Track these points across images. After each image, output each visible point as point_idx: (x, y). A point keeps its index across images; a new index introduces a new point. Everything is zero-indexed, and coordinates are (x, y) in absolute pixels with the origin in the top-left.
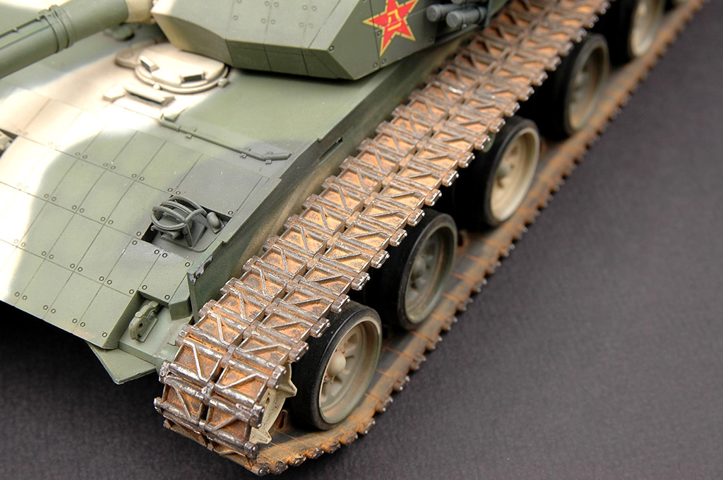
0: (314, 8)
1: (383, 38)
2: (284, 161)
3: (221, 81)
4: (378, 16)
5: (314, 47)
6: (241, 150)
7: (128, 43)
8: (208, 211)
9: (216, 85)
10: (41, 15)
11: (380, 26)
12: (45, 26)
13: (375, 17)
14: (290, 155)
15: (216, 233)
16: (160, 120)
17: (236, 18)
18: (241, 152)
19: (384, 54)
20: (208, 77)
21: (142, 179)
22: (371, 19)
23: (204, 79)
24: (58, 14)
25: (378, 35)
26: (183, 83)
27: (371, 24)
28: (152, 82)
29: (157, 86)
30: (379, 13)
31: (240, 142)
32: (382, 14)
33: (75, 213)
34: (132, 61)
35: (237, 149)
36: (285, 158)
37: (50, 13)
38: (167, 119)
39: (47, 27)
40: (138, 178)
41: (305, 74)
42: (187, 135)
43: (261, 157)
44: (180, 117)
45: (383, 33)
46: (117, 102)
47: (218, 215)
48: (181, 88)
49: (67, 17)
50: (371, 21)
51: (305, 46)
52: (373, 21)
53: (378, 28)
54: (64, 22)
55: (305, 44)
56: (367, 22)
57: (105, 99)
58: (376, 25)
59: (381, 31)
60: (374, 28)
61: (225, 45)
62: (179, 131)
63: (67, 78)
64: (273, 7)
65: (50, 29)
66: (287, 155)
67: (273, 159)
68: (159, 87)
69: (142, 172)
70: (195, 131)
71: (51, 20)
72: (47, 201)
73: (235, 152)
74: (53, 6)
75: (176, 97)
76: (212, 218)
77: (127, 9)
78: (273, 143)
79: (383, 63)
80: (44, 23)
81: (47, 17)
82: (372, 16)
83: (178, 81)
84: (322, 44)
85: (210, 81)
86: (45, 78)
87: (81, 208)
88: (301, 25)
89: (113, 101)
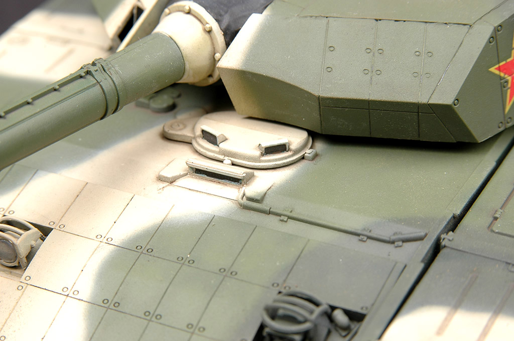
0: (430, 54)
1: (509, 91)
2: (418, 243)
3: (308, 152)
4: (504, 63)
5: (434, 101)
6: (359, 232)
7: (171, 114)
8: (333, 308)
9: (303, 158)
10: (85, 70)
11: (506, 76)
12: (92, 83)
13: (501, 64)
14: (426, 235)
15: (345, 336)
16: (242, 202)
17: (329, 69)
18: (358, 235)
19: (509, 111)
20: (293, 147)
21: (233, 274)
22: (497, 66)
23: (289, 150)
24: (106, 69)
25: (504, 87)
26: (262, 155)
27: (497, 72)
28: (221, 157)
29: (227, 161)
30: (506, 60)
31: (356, 222)
32: (509, 60)
33: (150, 320)
34: (186, 133)
35: (353, 230)
36: (421, 239)
37: (95, 68)
38: (250, 199)
39: (94, 85)
40: (228, 273)
41: (416, 138)
42: (282, 218)
43: (388, 239)
44: (267, 196)
45: (509, 85)
46: (178, 182)
47: (347, 312)
48: (260, 161)
49: (117, 73)
50: (496, 69)
51: (423, 99)
52: (499, 69)
53: (504, 78)
54: (114, 79)
55: (422, 98)
56: (493, 69)
57: (161, 179)
58: (502, 74)
59: (507, 82)
60: (501, 78)
61: (316, 105)
62: (270, 213)
63: (104, 158)
64: (377, 54)
65: (98, 87)
66: (423, 234)
67: (405, 241)
68: (230, 162)
69: (232, 265)
70: (291, 212)
71: (98, 76)
72: (108, 308)
73: (350, 236)
74: (96, 60)
75: (256, 173)
76: (340, 317)
77: (184, 64)
78: (399, 221)
79: (508, 123)
80: (90, 80)
81: (94, 73)
82: (499, 63)
83: (257, 153)
84: (445, 98)
85: (296, 152)
86: (73, 159)
87: (156, 314)
88: (416, 74)
89: (172, 181)
